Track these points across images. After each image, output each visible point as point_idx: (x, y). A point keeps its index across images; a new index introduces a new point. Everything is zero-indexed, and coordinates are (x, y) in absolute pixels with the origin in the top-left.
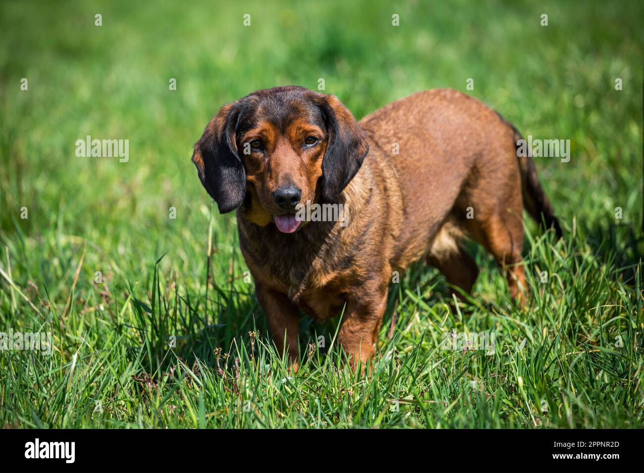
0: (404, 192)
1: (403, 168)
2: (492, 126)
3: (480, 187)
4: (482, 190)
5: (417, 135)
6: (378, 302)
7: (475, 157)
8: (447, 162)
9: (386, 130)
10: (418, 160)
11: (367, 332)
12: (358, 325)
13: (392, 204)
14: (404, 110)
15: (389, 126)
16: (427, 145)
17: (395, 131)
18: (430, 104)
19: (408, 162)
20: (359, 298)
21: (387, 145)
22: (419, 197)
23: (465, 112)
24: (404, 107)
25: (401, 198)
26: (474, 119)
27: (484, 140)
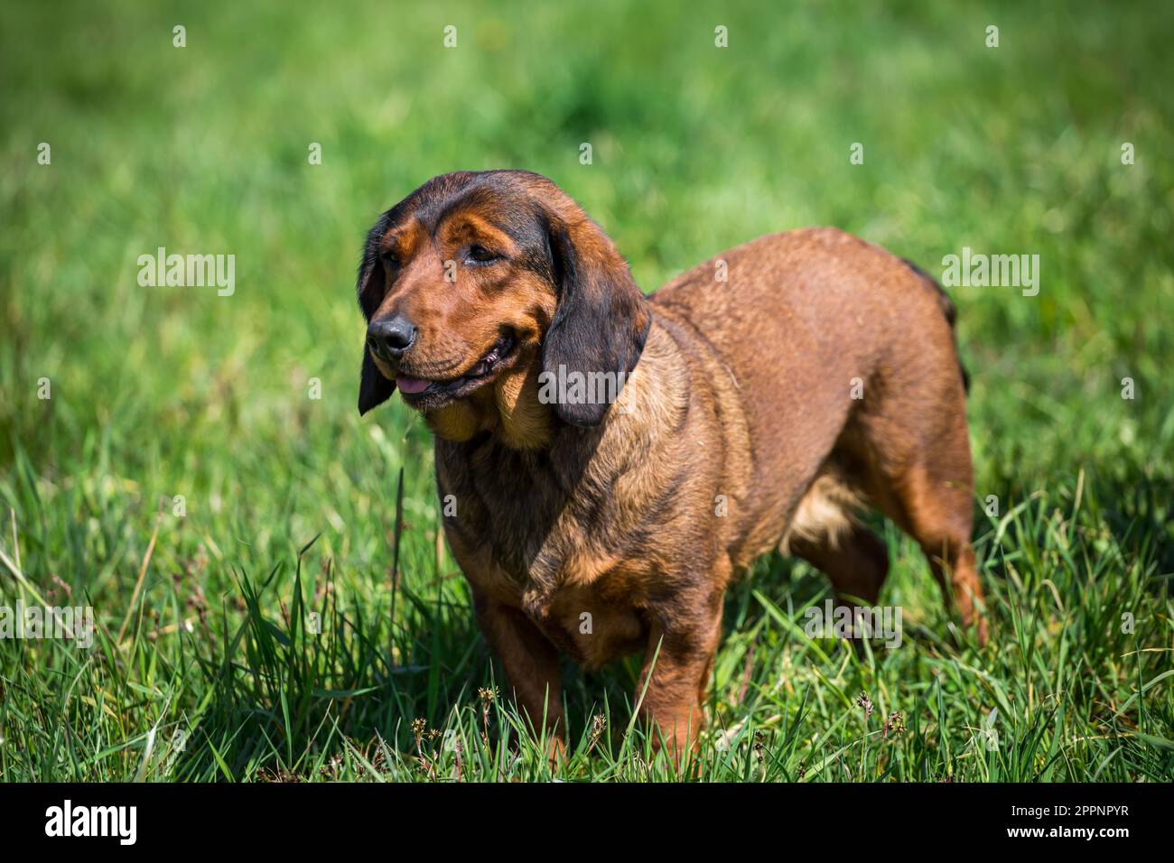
0: (751, 419)
1: (748, 376)
2: (909, 297)
3: (886, 414)
4: (891, 418)
5: (772, 313)
6: (706, 627)
7: (878, 356)
8: (827, 363)
9: (711, 303)
10: (775, 361)
11: (687, 683)
12: (670, 671)
13: (730, 439)
14: (745, 266)
15: (719, 295)
16: (790, 333)
17: (729, 304)
18: (794, 255)
19: (754, 364)
20: (669, 620)
21: (715, 332)
22: (776, 431)
23: (860, 270)
24: (745, 261)
25: (746, 428)
26: (876, 283)
27: (895, 323)
